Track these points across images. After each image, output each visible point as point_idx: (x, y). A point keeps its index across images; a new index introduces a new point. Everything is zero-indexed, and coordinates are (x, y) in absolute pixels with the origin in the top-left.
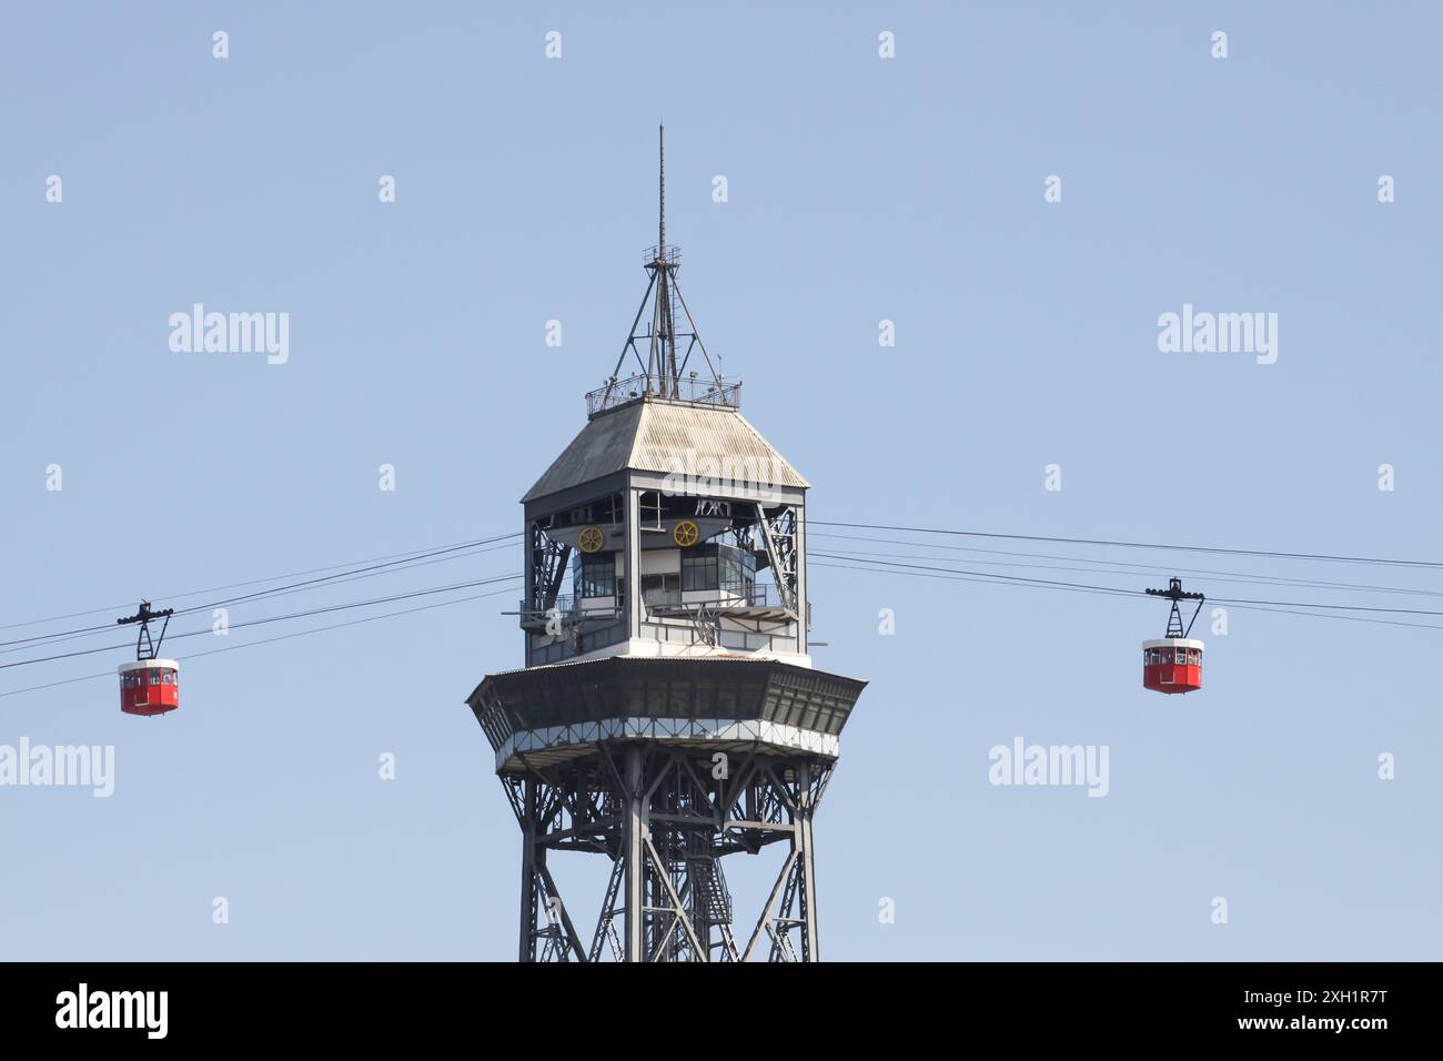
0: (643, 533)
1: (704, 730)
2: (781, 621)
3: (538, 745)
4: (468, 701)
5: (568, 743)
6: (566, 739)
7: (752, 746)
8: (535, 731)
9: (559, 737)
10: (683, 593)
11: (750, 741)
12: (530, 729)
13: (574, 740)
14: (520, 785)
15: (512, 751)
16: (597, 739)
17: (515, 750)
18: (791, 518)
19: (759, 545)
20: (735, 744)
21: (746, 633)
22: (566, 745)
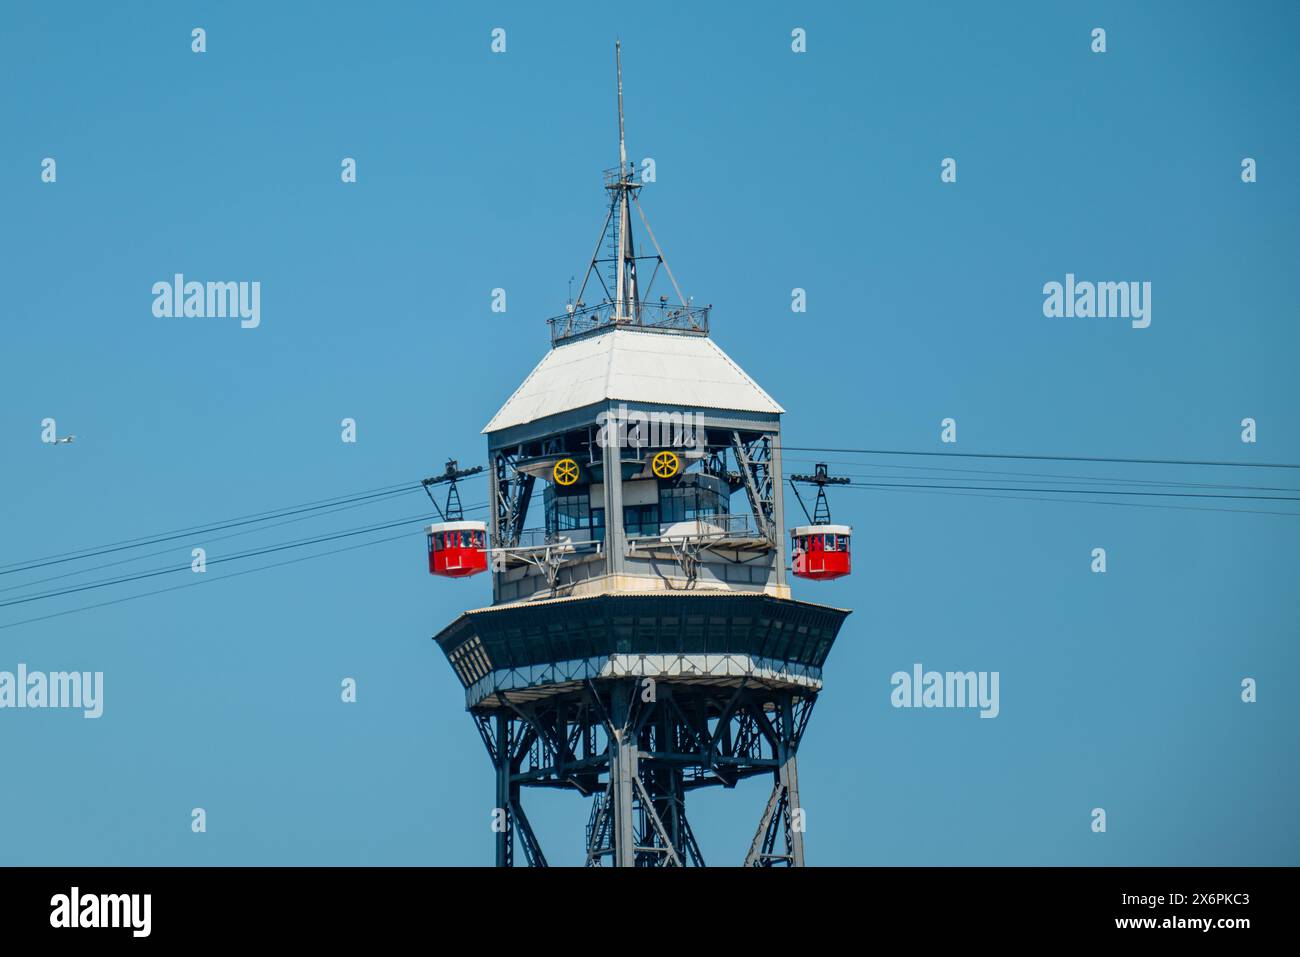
0: (624, 466)
1: (694, 667)
2: (760, 551)
3: (520, 684)
4: (437, 638)
5: (553, 682)
6: (551, 678)
7: (741, 680)
8: (517, 670)
9: (542, 676)
10: (661, 525)
11: (740, 677)
12: (512, 667)
13: (559, 679)
14: (488, 720)
15: (492, 691)
16: (583, 677)
17: (496, 688)
18: (766, 445)
19: (732, 468)
20: (722, 680)
21: (726, 565)
22: (548, 683)
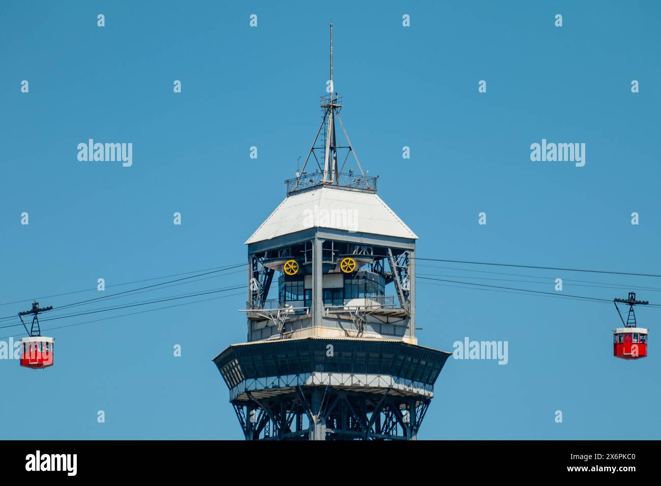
0: (324, 265)
1: (359, 381)
2: (401, 317)
3: (260, 387)
4: (214, 360)
5: (279, 387)
6: (277, 384)
7: (386, 390)
8: (258, 379)
9: (273, 383)
10: (344, 300)
11: (386, 388)
12: (256, 378)
13: (282, 385)
14: (242, 408)
15: (244, 391)
16: (296, 385)
17: (246, 389)
18: (406, 256)
19: (387, 270)
20: (376, 390)
21: (381, 324)
22: (276, 387)
